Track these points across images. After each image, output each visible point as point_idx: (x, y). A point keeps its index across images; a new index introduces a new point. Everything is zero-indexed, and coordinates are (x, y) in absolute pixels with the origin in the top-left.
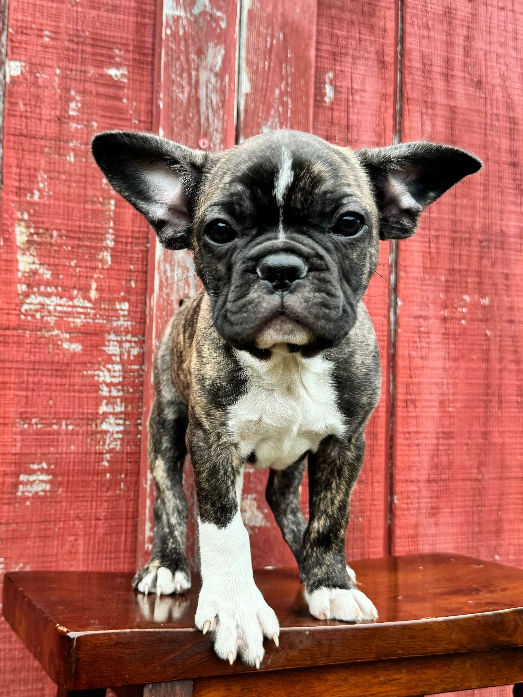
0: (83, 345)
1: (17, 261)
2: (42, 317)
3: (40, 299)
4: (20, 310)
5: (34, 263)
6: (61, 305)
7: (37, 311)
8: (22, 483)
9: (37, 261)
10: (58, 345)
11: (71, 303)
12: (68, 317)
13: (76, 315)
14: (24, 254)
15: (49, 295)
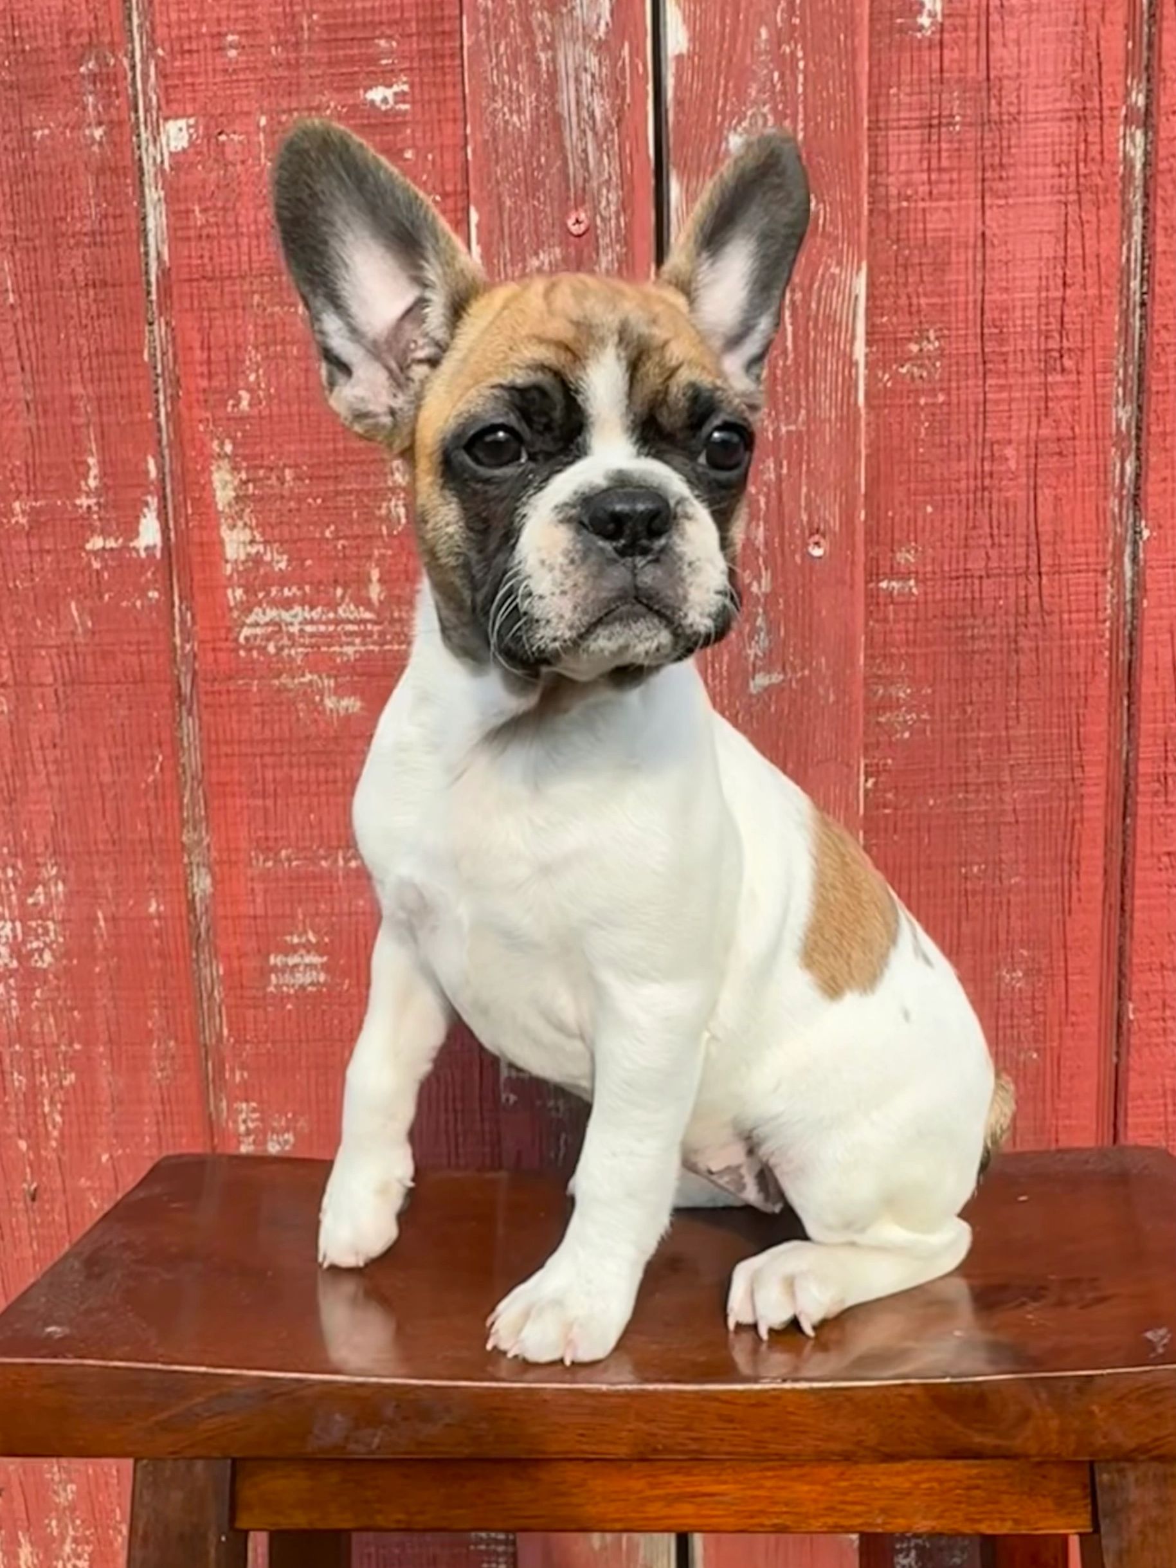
0: (363, 699)
1: (222, 542)
2: (280, 649)
3: (272, 614)
4: (236, 640)
5: (252, 542)
6: (312, 622)
7: (268, 638)
8: (274, 969)
9: (258, 538)
10: (313, 702)
11: (331, 615)
12: (329, 645)
13: (344, 639)
14: (233, 527)
15: (287, 604)
